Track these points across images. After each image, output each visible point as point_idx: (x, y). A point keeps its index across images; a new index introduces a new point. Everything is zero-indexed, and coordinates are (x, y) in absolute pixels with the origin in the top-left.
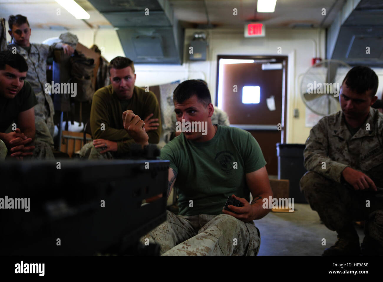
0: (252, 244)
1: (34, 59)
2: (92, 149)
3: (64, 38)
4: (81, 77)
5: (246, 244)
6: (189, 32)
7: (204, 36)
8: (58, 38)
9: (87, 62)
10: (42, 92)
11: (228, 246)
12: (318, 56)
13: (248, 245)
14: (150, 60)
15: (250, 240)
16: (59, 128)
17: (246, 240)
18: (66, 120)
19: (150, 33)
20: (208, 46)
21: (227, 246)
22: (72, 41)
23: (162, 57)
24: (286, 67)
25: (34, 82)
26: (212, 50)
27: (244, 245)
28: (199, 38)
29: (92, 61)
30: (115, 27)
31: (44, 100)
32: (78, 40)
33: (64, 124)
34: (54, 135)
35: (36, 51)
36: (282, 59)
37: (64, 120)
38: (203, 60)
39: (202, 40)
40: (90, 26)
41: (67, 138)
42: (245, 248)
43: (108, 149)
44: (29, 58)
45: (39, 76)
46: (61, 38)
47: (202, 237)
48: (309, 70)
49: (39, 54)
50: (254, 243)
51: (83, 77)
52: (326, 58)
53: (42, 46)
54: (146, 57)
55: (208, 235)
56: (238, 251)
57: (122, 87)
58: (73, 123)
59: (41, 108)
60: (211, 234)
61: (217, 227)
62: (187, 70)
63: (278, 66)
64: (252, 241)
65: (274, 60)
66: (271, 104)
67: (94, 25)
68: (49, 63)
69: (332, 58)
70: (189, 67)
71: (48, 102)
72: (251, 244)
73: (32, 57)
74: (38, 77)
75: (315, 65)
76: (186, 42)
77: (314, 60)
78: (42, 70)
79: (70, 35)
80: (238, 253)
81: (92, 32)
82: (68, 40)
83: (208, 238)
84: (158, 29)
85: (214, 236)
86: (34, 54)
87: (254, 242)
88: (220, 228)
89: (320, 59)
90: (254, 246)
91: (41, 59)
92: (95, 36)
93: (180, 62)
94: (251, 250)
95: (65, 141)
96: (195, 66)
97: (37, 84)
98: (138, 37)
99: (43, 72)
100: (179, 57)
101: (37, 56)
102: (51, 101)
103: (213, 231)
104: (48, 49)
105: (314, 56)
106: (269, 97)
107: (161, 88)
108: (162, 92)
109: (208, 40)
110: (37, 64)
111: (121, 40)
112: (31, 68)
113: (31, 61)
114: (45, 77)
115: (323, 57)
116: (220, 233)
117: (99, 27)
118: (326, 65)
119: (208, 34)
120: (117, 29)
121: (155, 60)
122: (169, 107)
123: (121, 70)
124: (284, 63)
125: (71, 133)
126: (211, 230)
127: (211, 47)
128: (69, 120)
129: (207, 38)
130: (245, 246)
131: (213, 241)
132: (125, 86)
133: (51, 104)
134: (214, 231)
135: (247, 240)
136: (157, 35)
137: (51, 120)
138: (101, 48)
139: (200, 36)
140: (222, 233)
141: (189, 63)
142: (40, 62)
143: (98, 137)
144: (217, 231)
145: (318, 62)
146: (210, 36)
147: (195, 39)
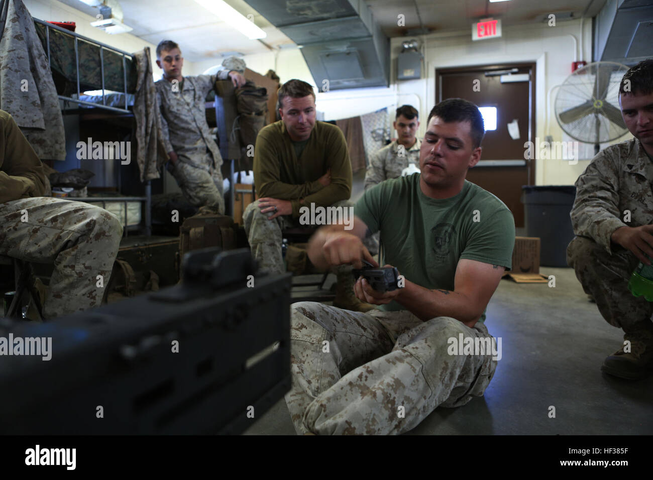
0: (488, 366)
1: (188, 98)
2: (255, 213)
3: (227, 64)
4: (250, 114)
5: (478, 367)
6: (396, 42)
7: (416, 44)
8: (220, 65)
9: (257, 93)
10: (202, 139)
11: (442, 373)
12: (581, 60)
13: (481, 368)
14: (346, 83)
15: (484, 361)
16: (230, 180)
17: (479, 360)
18: (238, 170)
19: (344, 48)
20: (422, 59)
21: (440, 373)
22: (238, 68)
23: (362, 79)
24: (533, 78)
25: (190, 127)
26: (428, 63)
27: (475, 368)
28: (410, 49)
29: (264, 91)
30: (299, 44)
31: (206, 148)
32: (245, 65)
33: (235, 175)
34: (224, 192)
35: (191, 86)
36: (528, 67)
37: (235, 172)
38: (416, 78)
39: (414, 51)
40: (269, 47)
41: (241, 193)
42: (476, 373)
43: (279, 213)
44: (182, 97)
45: (196, 118)
46: (224, 65)
47: (397, 358)
48: (566, 80)
49: (194, 90)
50: (490, 365)
51: (254, 113)
52: (593, 61)
53: (199, 78)
54: (341, 81)
55: (407, 356)
56: (465, 378)
57: (302, 124)
58: (248, 174)
59: (202, 159)
60: (411, 355)
61: (426, 342)
62: (395, 93)
63: (524, 77)
64: (487, 361)
65: (515, 70)
66: (514, 130)
67: (274, 46)
68: (209, 100)
69: (602, 59)
70: (398, 89)
71: (212, 150)
72: (486, 366)
73: (185, 94)
74: (195, 120)
75: (576, 72)
76: (393, 56)
77: (575, 65)
78: (200, 111)
79: (235, 60)
80: (464, 380)
81: (271, 55)
82: (232, 66)
83: (405, 362)
84: (353, 41)
85: (417, 358)
86: (188, 90)
87: (490, 362)
88: (430, 344)
89: (584, 63)
90: (490, 369)
91: (197, 96)
92: (276, 60)
93: (386, 83)
94: (485, 375)
95: (240, 196)
96: (406, 87)
97: (193, 129)
98: (328, 56)
99: (201, 113)
100: (383, 77)
101: (192, 93)
102: (217, 148)
103: (417, 348)
104: (207, 81)
105: (575, 60)
106: (511, 122)
107: (362, 119)
108: (363, 124)
109: (422, 51)
110: (192, 103)
111: (306, 61)
112: (186, 109)
113: (185, 100)
114: (204, 119)
115: (588, 59)
116: (430, 353)
117: (280, 48)
118: (593, 70)
119: (422, 42)
120: (301, 47)
121: (353, 83)
122: (374, 143)
123: (301, 99)
124: (531, 72)
125: (246, 186)
126: (415, 347)
127: (426, 60)
128: (243, 170)
129: (420, 48)
130: (477, 370)
131: (412, 369)
132: (305, 122)
133: (216, 152)
134: (419, 349)
135: (481, 360)
136: (353, 49)
137: (218, 171)
138: (278, 74)
139: (411, 45)
140: (433, 351)
141: (398, 84)
142: (196, 100)
143: (263, 195)
144: (424, 349)
145: (580, 67)
146: (425, 44)
147: (404, 50)
